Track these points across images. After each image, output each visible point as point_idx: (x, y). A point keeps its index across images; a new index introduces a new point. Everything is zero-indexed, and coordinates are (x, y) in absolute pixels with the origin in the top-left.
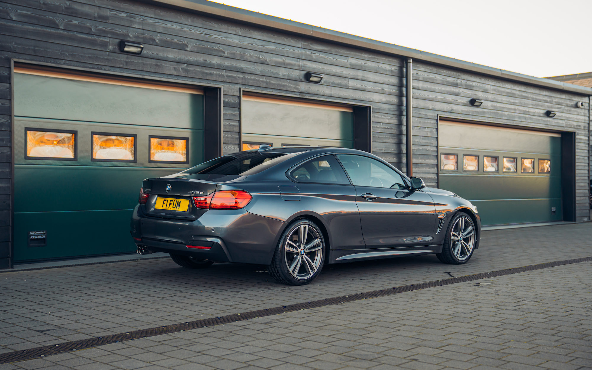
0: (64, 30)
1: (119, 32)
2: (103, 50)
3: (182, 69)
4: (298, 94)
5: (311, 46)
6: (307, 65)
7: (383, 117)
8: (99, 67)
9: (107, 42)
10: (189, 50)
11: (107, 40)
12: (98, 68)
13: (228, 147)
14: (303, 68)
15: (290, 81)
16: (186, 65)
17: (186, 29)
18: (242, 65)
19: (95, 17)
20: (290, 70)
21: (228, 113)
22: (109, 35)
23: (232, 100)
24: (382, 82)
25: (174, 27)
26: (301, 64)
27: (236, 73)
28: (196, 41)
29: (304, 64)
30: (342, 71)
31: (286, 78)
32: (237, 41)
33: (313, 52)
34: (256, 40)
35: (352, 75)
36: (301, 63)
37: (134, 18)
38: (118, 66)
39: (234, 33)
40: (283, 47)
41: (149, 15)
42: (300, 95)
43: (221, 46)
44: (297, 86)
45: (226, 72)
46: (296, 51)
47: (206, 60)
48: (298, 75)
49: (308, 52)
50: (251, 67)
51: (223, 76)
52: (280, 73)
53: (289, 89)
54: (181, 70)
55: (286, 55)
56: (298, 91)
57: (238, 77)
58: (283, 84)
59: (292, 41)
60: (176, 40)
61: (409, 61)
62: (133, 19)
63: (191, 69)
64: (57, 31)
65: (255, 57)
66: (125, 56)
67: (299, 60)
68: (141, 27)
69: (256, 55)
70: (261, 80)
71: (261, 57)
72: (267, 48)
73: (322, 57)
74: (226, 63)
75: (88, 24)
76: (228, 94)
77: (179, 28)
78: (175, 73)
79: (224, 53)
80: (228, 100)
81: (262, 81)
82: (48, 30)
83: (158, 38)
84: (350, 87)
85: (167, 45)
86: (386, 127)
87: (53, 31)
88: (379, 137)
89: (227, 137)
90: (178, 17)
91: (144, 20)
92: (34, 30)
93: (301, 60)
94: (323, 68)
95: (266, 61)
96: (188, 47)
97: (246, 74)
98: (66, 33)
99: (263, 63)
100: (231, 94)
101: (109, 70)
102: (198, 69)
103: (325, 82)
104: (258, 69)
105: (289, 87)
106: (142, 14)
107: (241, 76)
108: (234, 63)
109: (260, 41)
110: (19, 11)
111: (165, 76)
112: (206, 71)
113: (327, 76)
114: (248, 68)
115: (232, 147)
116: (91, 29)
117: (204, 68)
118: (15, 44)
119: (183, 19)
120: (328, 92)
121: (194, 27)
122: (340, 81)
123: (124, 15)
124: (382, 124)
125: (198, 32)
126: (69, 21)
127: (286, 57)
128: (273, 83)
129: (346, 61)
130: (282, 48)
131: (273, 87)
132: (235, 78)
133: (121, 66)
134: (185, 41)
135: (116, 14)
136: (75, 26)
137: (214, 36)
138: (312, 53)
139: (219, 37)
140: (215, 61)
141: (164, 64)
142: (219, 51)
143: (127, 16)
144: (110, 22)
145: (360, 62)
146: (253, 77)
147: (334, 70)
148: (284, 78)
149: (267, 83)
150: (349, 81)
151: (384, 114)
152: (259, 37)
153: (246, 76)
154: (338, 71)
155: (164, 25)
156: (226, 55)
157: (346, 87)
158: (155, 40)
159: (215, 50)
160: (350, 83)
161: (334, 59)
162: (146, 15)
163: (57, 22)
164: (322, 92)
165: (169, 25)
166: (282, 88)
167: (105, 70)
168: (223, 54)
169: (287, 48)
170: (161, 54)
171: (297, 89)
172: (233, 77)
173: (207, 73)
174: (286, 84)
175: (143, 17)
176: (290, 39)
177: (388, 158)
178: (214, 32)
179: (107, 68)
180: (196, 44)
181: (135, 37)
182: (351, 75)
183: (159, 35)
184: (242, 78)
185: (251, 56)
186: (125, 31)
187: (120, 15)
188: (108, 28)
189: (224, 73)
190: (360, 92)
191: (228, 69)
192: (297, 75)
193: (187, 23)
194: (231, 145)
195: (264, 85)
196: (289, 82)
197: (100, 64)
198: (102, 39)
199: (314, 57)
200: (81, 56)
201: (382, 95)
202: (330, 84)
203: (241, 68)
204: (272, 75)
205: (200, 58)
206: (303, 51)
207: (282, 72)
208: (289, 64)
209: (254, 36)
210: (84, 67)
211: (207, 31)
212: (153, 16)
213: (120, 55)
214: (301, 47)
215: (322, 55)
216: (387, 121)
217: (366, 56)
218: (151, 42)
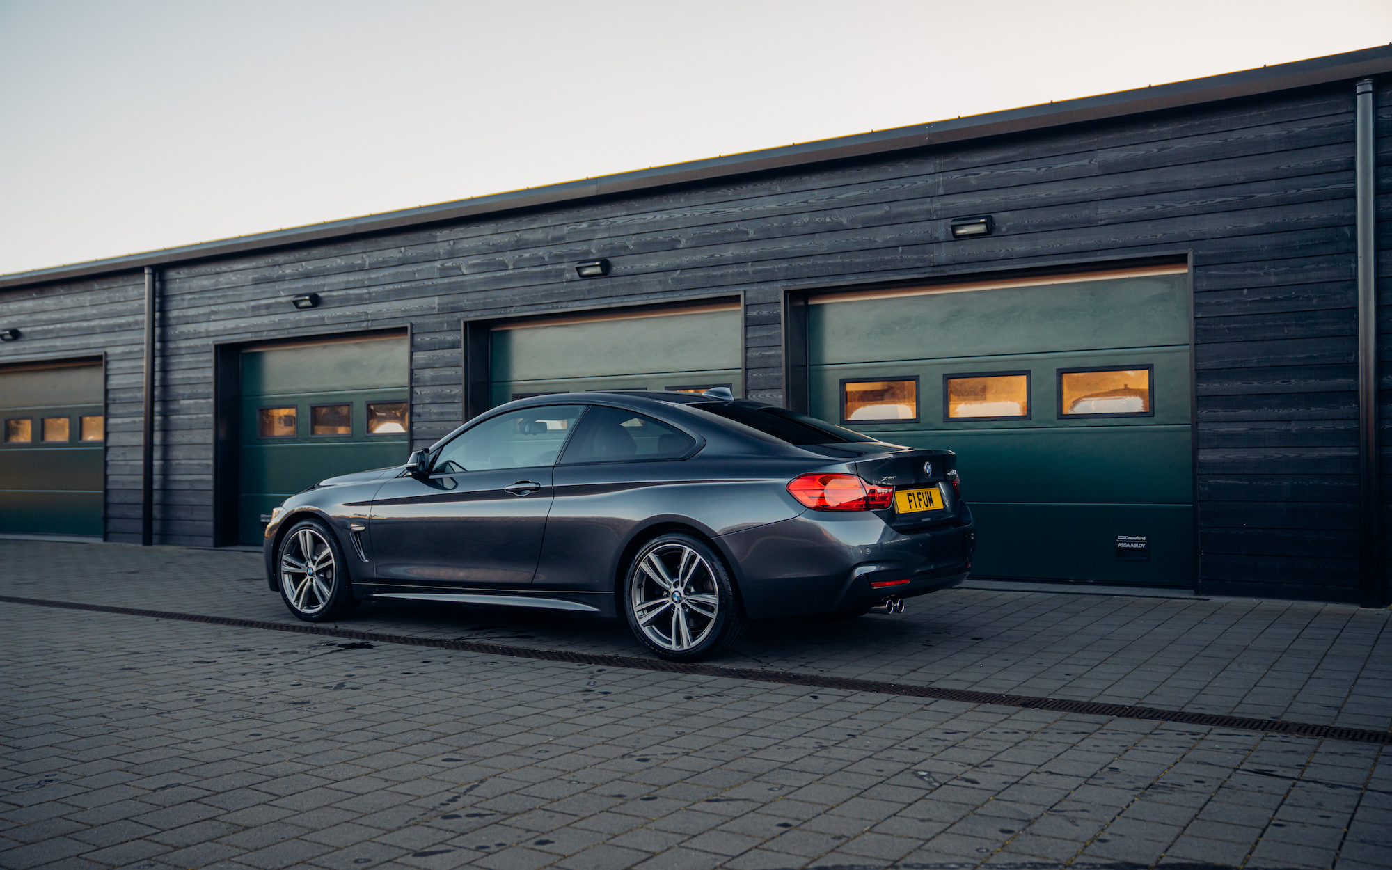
0: (514, 269)
1: (578, 252)
2: (558, 281)
3: (672, 279)
4: (930, 269)
5: (965, 160)
6: (953, 204)
7: (1249, 271)
8: (555, 305)
9: (564, 269)
10: (682, 246)
11: (564, 266)
12: (553, 308)
13: (759, 396)
14: (939, 213)
15: (905, 248)
16: (679, 271)
17: (677, 216)
18: (786, 245)
19: (548, 242)
20: (905, 225)
21: (756, 336)
22: (566, 260)
23: (765, 312)
24: (1242, 179)
25: (658, 218)
26: (934, 206)
27: (774, 261)
28: (695, 228)
29: (945, 205)
30: (1072, 189)
31: (894, 244)
32: (774, 206)
33: (971, 171)
34: (816, 192)
35: (1108, 191)
36: (937, 204)
37: (598, 224)
38: (577, 298)
39: (766, 193)
40: (886, 184)
41: (619, 214)
42: (934, 272)
43: (741, 223)
44: (926, 254)
45: (752, 265)
46: (920, 182)
47: (712, 256)
48: (927, 232)
49: (955, 176)
50: (807, 244)
51: (747, 273)
52: (878, 240)
53: (900, 265)
54: (670, 281)
55: (890, 200)
56: (927, 265)
57: (778, 269)
58: (886, 258)
59: (906, 166)
60: (661, 237)
61: (1359, 90)
62: (596, 227)
63: (687, 276)
64: (507, 272)
65: (814, 223)
66: (587, 282)
67: (928, 200)
68: (607, 235)
69: (817, 220)
70: (829, 264)
71: (828, 220)
72: (843, 199)
73: (999, 176)
74: (752, 251)
75: (541, 253)
76: (756, 302)
77: (665, 217)
78: (660, 288)
79: (747, 233)
80: (758, 313)
81: (831, 265)
82: (498, 274)
83: (631, 243)
84: (1101, 220)
85: (646, 249)
86: (1268, 298)
87: (503, 273)
88: (1229, 329)
89: (756, 378)
90: (664, 201)
91: (613, 223)
92: (485, 278)
93: (935, 199)
94: (1006, 199)
95: (840, 223)
96: (679, 242)
97: (797, 259)
98: (516, 271)
99: (834, 229)
100: (763, 302)
101: (567, 307)
102: (700, 273)
103: (1009, 228)
104: (825, 243)
105: (902, 261)
106: (608, 216)
107: (785, 265)
108: (768, 247)
109: (823, 191)
110: (470, 262)
111: (645, 297)
112: (714, 273)
113: (1016, 212)
114: (799, 247)
115: (768, 395)
116: (544, 258)
117: (711, 269)
118: (468, 301)
119: (671, 201)
120: (1023, 248)
121: (692, 208)
122: (1064, 216)
123: (584, 225)
124: (1245, 291)
125: (696, 214)
126: (520, 256)
127: (890, 204)
128: (858, 263)
129: (1086, 162)
130: (882, 189)
131: (857, 271)
132: (772, 271)
133: (582, 297)
134: (675, 235)
135: (575, 228)
136: (526, 259)
137: (728, 210)
138: (966, 175)
139: (737, 210)
140: (730, 252)
141: (643, 279)
142: (737, 232)
143: (589, 226)
144: (567, 241)
145: (1141, 151)
146: (810, 261)
147: (1043, 195)
148: (887, 246)
149: (843, 265)
150: (1097, 209)
151: (1258, 264)
152: (824, 184)
153: (795, 263)
154: (1054, 193)
155: (642, 221)
156: (752, 235)
157: (1089, 224)
158: (628, 247)
159: (730, 233)
160: (1100, 211)
161: (1039, 169)
162: (614, 215)
163: (507, 262)
164: (1003, 251)
165: (649, 217)
166: (882, 267)
167: (561, 307)
168: (745, 237)
169: (895, 185)
170: (638, 266)
171: (925, 260)
172: (766, 270)
173: (715, 276)
174: (893, 256)
175: (611, 220)
176: (903, 164)
177: (1278, 382)
178: (725, 204)
179: (565, 304)
180: (694, 234)
181: (599, 251)
182: (1103, 191)
183: (634, 238)
184: (787, 268)
185: (805, 225)
186: (585, 247)
187: (579, 227)
188: (564, 249)
189: (749, 268)
190: (1149, 225)
191: (755, 260)
192: (925, 232)
193: (678, 206)
194: (763, 393)
195: (838, 270)
196: (903, 252)
197: (554, 301)
198: (558, 267)
199: (973, 182)
200: (533, 297)
201: (1246, 212)
202: (1030, 228)
203: (784, 251)
204: (857, 248)
205: (702, 256)
206: (941, 178)
207: (884, 235)
208: (901, 215)
209: (810, 186)
210: (537, 310)
211: (713, 208)
212: (625, 213)
213: (581, 283)
214: (933, 171)
215: (999, 171)
216: (1273, 280)
217: (1166, 129)
218: (624, 251)
